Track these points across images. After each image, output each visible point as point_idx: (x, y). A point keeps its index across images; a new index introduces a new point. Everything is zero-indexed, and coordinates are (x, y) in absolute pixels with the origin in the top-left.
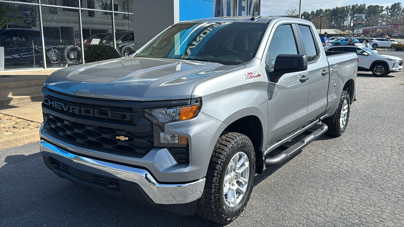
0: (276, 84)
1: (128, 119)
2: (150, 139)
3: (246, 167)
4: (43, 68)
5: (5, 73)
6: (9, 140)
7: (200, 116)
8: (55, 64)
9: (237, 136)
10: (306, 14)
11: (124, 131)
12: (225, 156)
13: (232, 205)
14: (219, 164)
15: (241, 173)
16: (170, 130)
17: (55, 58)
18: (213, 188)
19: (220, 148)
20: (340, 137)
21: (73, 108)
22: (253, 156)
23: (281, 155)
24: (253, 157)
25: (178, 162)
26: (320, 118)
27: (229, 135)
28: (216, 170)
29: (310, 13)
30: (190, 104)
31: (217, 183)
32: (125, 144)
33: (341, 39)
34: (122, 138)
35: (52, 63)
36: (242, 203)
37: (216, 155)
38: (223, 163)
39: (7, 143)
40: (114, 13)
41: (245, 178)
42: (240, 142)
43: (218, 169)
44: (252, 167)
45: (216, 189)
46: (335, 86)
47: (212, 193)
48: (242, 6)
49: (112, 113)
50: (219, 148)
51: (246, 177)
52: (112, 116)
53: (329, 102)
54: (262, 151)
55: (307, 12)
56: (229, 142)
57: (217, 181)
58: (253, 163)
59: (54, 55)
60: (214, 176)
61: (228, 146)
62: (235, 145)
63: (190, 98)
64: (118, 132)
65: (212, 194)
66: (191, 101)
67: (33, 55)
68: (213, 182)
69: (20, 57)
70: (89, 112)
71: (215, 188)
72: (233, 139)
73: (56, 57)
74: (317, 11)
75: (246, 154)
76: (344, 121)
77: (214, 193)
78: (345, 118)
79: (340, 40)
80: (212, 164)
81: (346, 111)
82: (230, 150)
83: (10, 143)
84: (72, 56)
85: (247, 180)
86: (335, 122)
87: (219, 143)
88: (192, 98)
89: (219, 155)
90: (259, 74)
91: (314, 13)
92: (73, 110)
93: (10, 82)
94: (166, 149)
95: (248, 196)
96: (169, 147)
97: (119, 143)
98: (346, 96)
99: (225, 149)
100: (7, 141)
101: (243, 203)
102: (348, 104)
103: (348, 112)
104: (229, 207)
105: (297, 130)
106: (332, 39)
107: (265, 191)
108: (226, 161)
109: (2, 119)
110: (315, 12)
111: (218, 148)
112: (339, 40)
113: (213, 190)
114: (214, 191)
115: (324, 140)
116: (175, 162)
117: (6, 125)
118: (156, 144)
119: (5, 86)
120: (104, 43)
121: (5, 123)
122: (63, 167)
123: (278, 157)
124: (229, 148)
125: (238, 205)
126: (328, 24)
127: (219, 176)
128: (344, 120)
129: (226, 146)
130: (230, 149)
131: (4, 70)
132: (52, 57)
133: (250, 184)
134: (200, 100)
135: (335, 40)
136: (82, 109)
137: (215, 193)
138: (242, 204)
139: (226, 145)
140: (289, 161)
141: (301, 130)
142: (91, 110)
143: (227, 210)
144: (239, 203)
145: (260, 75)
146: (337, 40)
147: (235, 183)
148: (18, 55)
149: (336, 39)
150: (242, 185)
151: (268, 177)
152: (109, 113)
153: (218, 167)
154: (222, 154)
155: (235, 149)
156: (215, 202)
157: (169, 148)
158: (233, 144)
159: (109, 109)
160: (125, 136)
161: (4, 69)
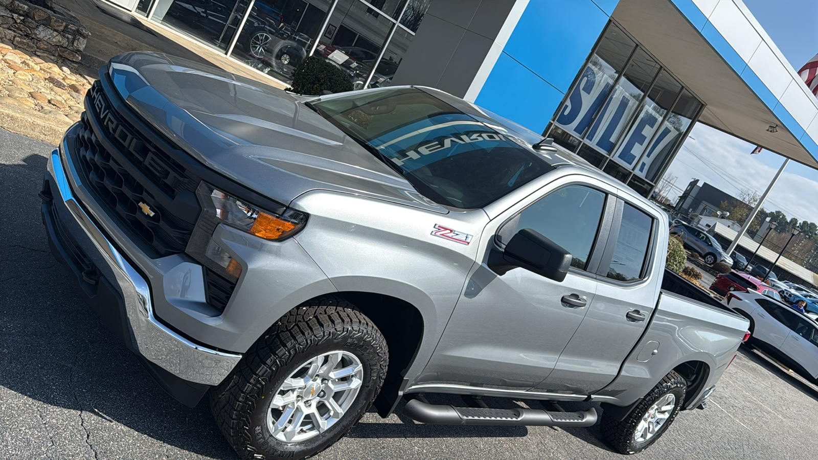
0: (498, 276)
1: (169, 181)
2: (185, 235)
3: (350, 386)
4: (225, 52)
5: (155, 26)
6: (55, 130)
7: (288, 244)
8: (255, 58)
9: (356, 322)
10: (781, 217)
11: (153, 197)
12: (306, 340)
13: (281, 437)
14: (287, 347)
15: (335, 393)
16: (222, 239)
17: (261, 49)
18: (250, 383)
19: (309, 322)
20: (625, 456)
21: (110, 120)
22: (375, 375)
23: (448, 411)
24: (375, 378)
25: (208, 301)
26: (592, 396)
27: (345, 311)
28: (275, 354)
29: (789, 220)
30: (281, 213)
31: (262, 378)
32: (144, 222)
33: (815, 298)
34: (146, 209)
35: (251, 53)
36: (306, 446)
37: (292, 331)
38: (295, 350)
39: (49, 131)
40: (398, 26)
41: (340, 406)
42: (355, 334)
43: (280, 355)
44: (364, 394)
45: (255, 388)
46: (653, 354)
47: (244, 391)
48: (642, 133)
49: (153, 159)
50: (307, 322)
51: (343, 406)
52: (150, 164)
53: (623, 376)
54: (404, 378)
55: (785, 214)
56: (333, 322)
57: (265, 375)
58: (369, 388)
59: (261, 43)
60: (265, 364)
61: (324, 327)
62: (342, 333)
63: (288, 205)
64: (145, 196)
65: (243, 393)
66: (285, 210)
67: (225, 23)
68: (257, 373)
69: (205, 15)
70: (124, 137)
71: (255, 385)
72: (343, 321)
73: (263, 48)
74: (805, 223)
75: (361, 363)
76: (651, 433)
77: (247, 392)
78: (656, 429)
79: (812, 299)
80: (275, 341)
81: (667, 416)
82: (324, 336)
83: (55, 134)
84: (286, 60)
85: (341, 411)
86: (626, 421)
87: (315, 314)
88: (290, 206)
89: (297, 334)
90: (467, 241)
91: (796, 223)
92: (109, 122)
93: (146, 43)
94: (201, 267)
95: (328, 440)
96: (207, 267)
97: (138, 215)
98: (677, 387)
99: (315, 329)
100: (51, 129)
101: (309, 447)
102: (676, 405)
103: (669, 421)
104: (271, 436)
105: (517, 387)
106: (798, 289)
107: (382, 455)
108: (303, 350)
109: (81, 92)
110: (800, 223)
111: (306, 320)
112: (808, 298)
113: (249, 386)
114: (249, 389)
115: (588, 442)
116: (202, 299)
117: (78, 105)
118: (189, 250)
119: (134, 45)
120: (353, 67)
121: (78, 102)
122: (54, 209)
123: (439, 409)
124: (324, 333)
125: (297, 445)
126: (813, 258)
127: (274, 369)
128: (652, 431)
129: (321, 325)
130: (326, 334)
131: (161, 22)
132: (257, 44)
133: (345, 423)
134: (304, 218)
135: (802, 295)
136: (120, 127)
137: (250, 393)
138: (305, 448)
139: (323, 323)
140: (481, 437)
141: (527, 391)
142: (130, 136)
143: (261, 438)
144: (300, 443)
145: (468, 243)
146: (806, 296)
147: (314, 404)
148: (204, 10)
149: (804, 292)
150: (329, 416)
151: (414, 437)
152: (150, 155)
153: (282, 353)
154: (303, 334)
155: (335, 341)
156: (242, 409)
157: (206, 270)
158: (338, 329)
159: (153, 150)
160: (152, 209)
161: (162, 19)
